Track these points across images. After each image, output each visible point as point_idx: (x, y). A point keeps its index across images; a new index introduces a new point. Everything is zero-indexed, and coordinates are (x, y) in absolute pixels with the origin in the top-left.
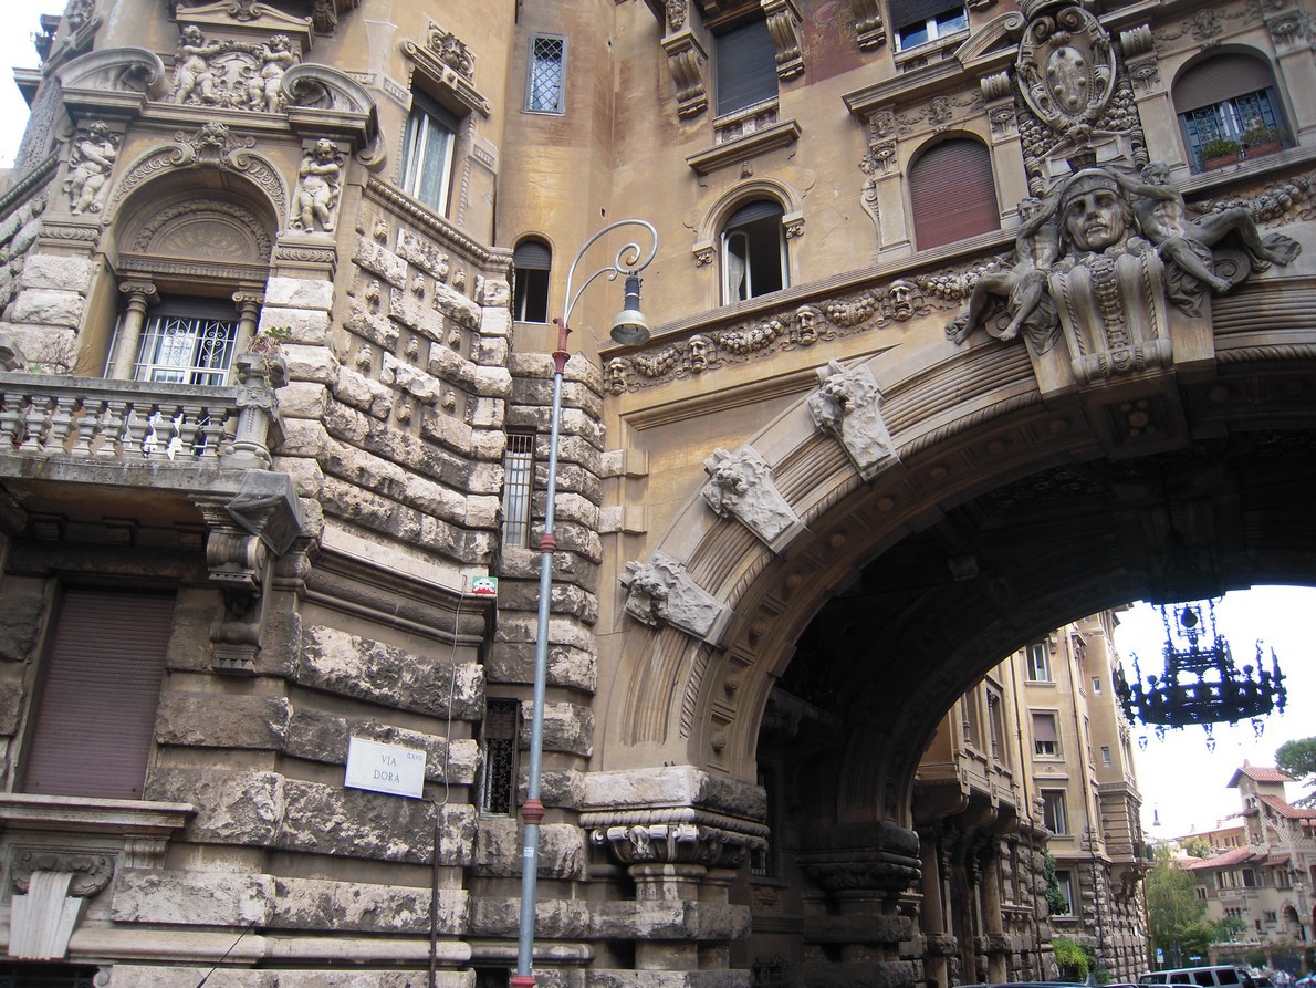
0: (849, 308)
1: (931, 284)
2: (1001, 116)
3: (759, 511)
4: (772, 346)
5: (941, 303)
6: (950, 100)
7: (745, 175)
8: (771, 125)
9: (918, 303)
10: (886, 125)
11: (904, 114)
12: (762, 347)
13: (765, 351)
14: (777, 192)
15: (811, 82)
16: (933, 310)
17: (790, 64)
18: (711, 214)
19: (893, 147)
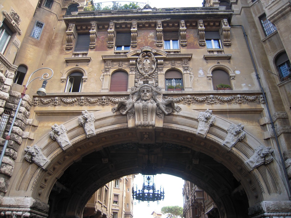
0: (92, 100)
1: (111, 99)
2: (132, 69)
3: (62, 140)
4: (74, 104)
5: (112, 103)
6: (123, 63)
7: (77, 66)
8: (85, 57)
9: (107, 102)
10: (109, 64)
11: (113, 63)
12: (71, 103)
13: (72, 104)
14: (83, 71)
15: (96, 50)
16: (110, 104)
17: (93, 45)
18: (67, 71)
19: (109, 69)
